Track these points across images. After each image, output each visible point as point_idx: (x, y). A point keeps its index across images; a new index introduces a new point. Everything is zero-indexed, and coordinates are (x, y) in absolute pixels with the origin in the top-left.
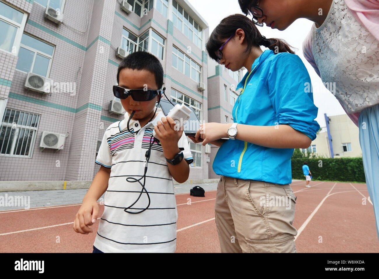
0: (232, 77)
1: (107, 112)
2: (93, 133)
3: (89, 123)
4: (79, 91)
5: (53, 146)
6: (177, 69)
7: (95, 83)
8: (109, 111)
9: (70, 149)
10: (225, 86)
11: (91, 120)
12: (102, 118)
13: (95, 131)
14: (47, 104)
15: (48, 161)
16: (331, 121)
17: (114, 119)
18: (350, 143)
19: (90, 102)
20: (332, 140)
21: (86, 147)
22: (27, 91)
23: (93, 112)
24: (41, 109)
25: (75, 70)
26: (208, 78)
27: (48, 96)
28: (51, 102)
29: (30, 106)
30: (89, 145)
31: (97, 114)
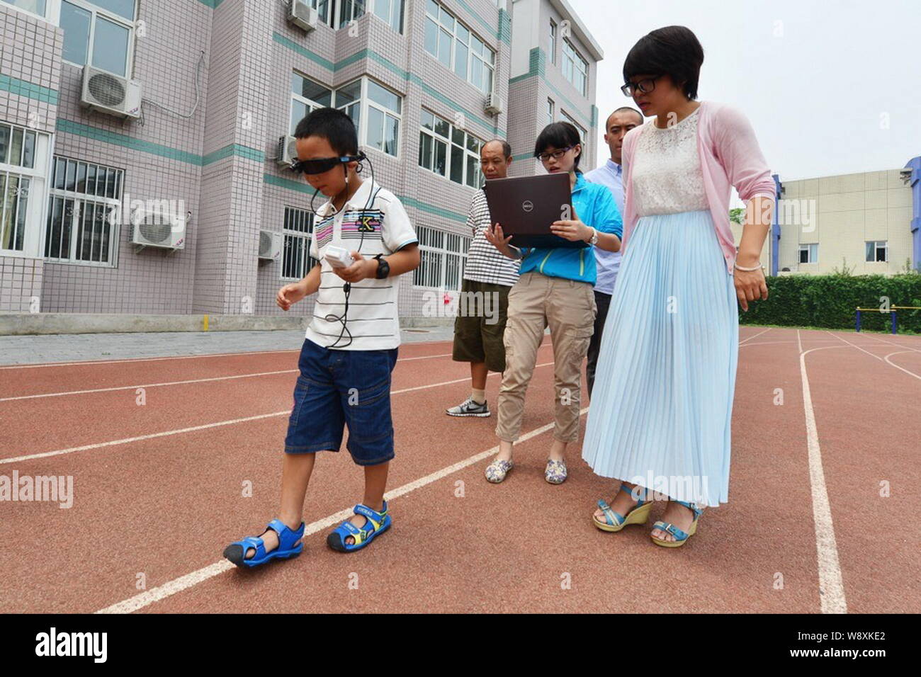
0: (569, 79)
1: (273, 164)
2: (249, 214)
3: (239, 191)
4: (206, 113)
5: (161, 243)
6: (437, 59)
7: (246, 95)
8: (280, 162)
9: (197, 249)
10: (551, 102)
11: (242, 184)
12: (267, 178)
13: (254, 210)
14: (135, 143)
15: (152, 274)
16: (785, 194)
17: (289, 180)
18: (817, 244)
19: (237, 141)
20: (779, 237)
21: (236, 245)
22: (87, 111)
23: (246, 166)
24: (124, 155)
25: (191, 60)
26: (511, 81)
27: (134, 124)
28: (145, 138)
29: (97, 149)
30: (241, 240)
31: (254, 171)
